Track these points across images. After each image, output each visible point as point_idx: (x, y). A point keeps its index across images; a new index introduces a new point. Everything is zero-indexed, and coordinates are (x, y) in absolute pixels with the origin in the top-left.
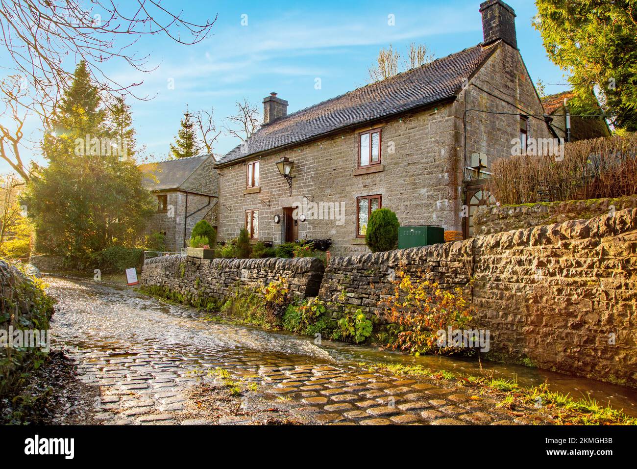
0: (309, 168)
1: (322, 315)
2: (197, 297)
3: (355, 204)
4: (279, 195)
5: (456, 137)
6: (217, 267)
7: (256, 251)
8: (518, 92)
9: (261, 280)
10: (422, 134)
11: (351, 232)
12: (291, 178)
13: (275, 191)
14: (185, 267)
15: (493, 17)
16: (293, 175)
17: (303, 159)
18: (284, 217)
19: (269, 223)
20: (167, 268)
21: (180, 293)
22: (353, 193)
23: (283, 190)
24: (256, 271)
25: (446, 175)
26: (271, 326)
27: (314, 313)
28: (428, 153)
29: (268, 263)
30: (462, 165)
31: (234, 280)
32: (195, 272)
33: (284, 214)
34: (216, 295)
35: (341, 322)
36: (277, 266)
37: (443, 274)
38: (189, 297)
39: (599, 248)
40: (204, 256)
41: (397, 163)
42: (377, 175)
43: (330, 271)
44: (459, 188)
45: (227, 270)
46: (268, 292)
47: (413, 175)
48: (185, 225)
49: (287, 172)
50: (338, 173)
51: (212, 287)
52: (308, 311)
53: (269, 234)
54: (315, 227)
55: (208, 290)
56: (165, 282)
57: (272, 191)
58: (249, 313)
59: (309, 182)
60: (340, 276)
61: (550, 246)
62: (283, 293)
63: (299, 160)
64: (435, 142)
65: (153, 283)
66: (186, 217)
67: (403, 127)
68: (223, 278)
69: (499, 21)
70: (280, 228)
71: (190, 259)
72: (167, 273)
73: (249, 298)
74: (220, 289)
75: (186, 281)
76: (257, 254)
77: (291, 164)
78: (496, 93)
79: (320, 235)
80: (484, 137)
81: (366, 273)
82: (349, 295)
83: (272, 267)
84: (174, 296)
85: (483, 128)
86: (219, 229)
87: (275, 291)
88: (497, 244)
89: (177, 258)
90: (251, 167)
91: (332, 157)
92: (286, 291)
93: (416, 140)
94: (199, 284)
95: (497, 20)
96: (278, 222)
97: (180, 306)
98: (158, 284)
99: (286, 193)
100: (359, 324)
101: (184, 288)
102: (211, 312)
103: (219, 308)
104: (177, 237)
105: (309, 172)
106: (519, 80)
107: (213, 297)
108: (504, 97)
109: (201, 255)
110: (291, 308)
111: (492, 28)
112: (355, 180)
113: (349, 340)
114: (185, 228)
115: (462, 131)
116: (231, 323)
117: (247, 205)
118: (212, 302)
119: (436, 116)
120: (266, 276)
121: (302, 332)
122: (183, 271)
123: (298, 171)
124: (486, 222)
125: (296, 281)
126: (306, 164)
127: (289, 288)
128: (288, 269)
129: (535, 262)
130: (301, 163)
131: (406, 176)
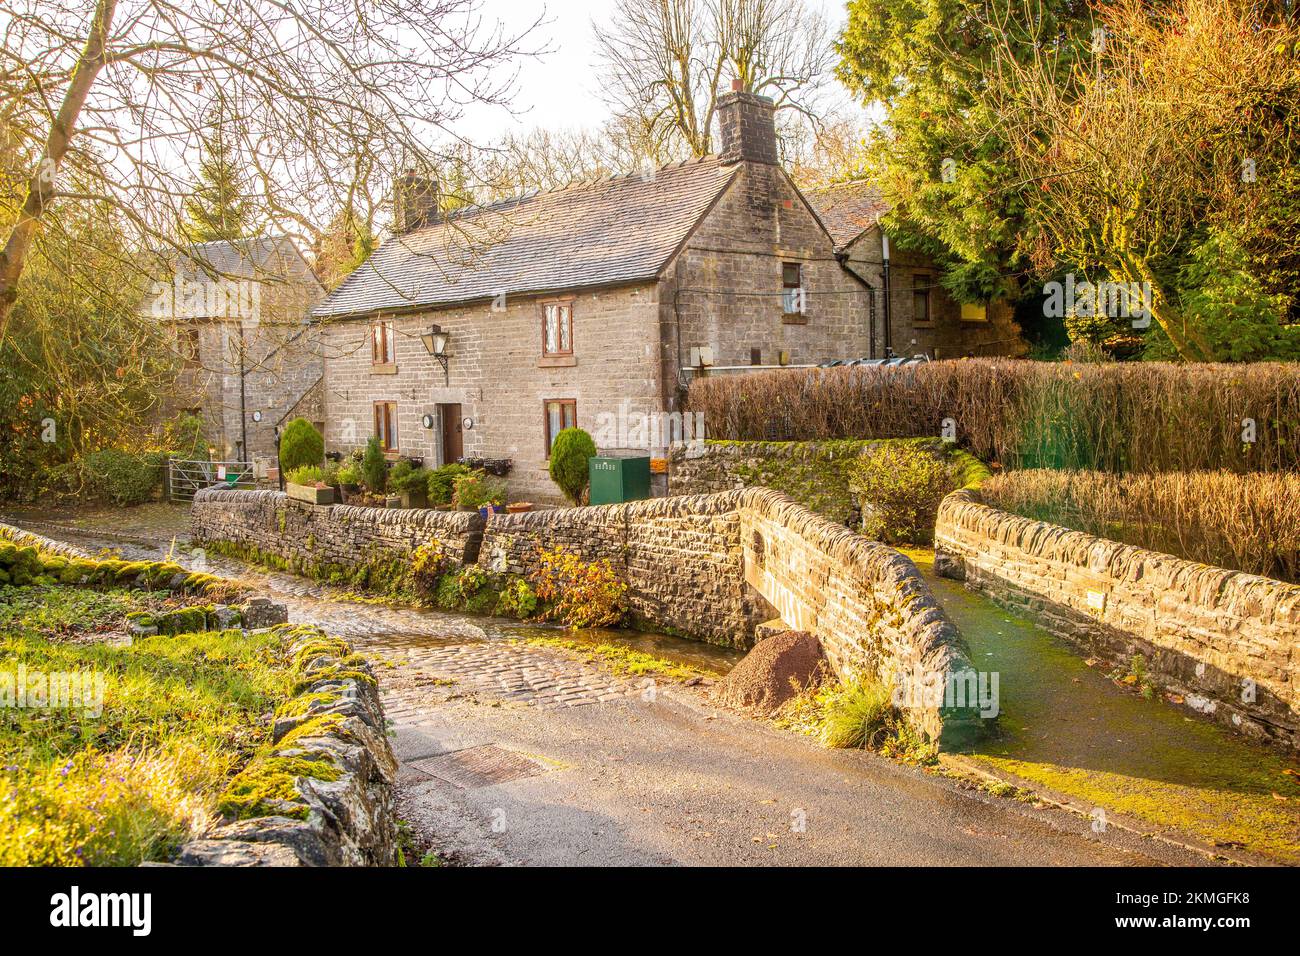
0: (473, 346)
1: (482, 586)
2: (311, 563)
3: (542, 410)
4: (430, 383)
5: (665, 332)
6: (342, 520)
7: (397, 477)
8: (778, 230)
9: (407, 540)
10: (622, 320)
11: (539, 451)
12: (446, 357)
13: (423, 376)
14: (286, 515)
15: (734, 123)
16: (449, 352)
17: (463, 328)
18: (439, 418)
19: (415, 427)
20: (249, 514)
21: (280, 556)
22: (538, 393)
23: (435, 375)
24: (398, 527)
25: (653, 382)
26: (423, 603)
27: (473, 585)
28: (631, 348)
29: (415, 517)
30: (674, 368)
31: (369, 539)
32: (305, 524)
33: (439, 413)
34: (343, 561)
35: (502, 594)
36: (426, 523)
37: (601, 540)
38: (297, 563)
39: (710, 525)
40: (318, 500)
41: (593, 357)
42: (569, 369)
43: (491, 533)
44: (671, 400)
45: (357, 524)
46: (417, 559)
47: (614, 377)
48: (242, 391)
49: (439, 350)
50: (516, 360)
51: (336, 548)
52: (465, 582)
53: (415, 444)
54: (486, 440)
55: (329, 553)
56: (248, 537)
57: (416, 376)
58: (393, 586)
59: (475, 367)
60: (501, 539)
61: (680, 520)
62: (435, 560)
63: (457, 329)
64: (638, 334)
65: (220, 535)
66: (243, 375)
67: (600, 306)
68: (352, 536)
69: (742, 130)
70: (434, 436)
71: (293, 503)
72: (251, 521)
73: (392, 565)
74: (347, 552)
75: (289, 537)
76: (398, 482)
77: (446, 335)
78: (734, 246)
79: (496, 455)
80: (713, 317)
81: (530, 536)
82: (511, 562)
83: (420, 523)
84: (269, 559)
85: (710, 305)
86: (327, 430)
87: (425, 558)
88: (644, 513)
89: (267, 496)
90: (378, 329)
91: (506, 334)
92: (440, 557)
93: (616, 328)
94: (313, 544)
95: (738, 128)
96: (431, 426)
97: (283, 576)
98: (233, 540)
99: (440, 381)
100: (522, 595)
101: (286, 548)
102: (337, 585)
103: (349, 579)
104: (226, 417)
105: (473, 352)
106: (780, 211)
107: (337, 563)
108: (750, 247)
109: (313, 498)
110: (447, 579)
111: (732, 140)
112: (541, 373)
113: (511, 615)
114: (243, 397)
115: (673, 321)
116: (369, 601)
117: (377, 392)
118: (337, 571)
119: (638, 298)
120: (412, 536)
121: (461, 609)
122: (283, 521)
123: (457, 347)
124: (681, 461)
125: (451, 544)
126: (468, 339)
127: (443, 552)
128: (441, 527)
129: (670, 534)
130: (461, 335)
131: (605, 377)
